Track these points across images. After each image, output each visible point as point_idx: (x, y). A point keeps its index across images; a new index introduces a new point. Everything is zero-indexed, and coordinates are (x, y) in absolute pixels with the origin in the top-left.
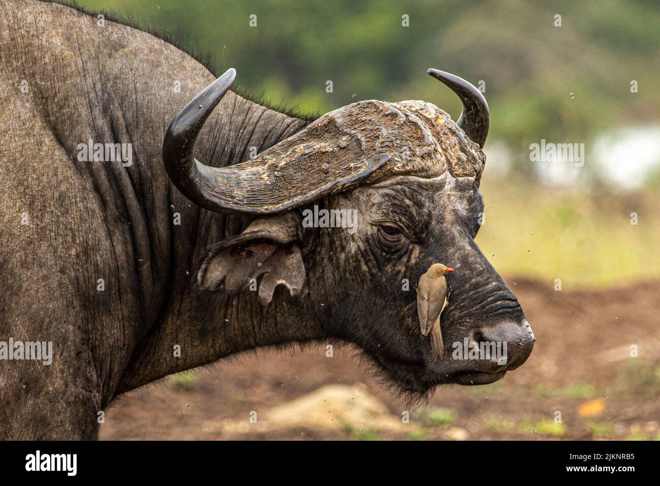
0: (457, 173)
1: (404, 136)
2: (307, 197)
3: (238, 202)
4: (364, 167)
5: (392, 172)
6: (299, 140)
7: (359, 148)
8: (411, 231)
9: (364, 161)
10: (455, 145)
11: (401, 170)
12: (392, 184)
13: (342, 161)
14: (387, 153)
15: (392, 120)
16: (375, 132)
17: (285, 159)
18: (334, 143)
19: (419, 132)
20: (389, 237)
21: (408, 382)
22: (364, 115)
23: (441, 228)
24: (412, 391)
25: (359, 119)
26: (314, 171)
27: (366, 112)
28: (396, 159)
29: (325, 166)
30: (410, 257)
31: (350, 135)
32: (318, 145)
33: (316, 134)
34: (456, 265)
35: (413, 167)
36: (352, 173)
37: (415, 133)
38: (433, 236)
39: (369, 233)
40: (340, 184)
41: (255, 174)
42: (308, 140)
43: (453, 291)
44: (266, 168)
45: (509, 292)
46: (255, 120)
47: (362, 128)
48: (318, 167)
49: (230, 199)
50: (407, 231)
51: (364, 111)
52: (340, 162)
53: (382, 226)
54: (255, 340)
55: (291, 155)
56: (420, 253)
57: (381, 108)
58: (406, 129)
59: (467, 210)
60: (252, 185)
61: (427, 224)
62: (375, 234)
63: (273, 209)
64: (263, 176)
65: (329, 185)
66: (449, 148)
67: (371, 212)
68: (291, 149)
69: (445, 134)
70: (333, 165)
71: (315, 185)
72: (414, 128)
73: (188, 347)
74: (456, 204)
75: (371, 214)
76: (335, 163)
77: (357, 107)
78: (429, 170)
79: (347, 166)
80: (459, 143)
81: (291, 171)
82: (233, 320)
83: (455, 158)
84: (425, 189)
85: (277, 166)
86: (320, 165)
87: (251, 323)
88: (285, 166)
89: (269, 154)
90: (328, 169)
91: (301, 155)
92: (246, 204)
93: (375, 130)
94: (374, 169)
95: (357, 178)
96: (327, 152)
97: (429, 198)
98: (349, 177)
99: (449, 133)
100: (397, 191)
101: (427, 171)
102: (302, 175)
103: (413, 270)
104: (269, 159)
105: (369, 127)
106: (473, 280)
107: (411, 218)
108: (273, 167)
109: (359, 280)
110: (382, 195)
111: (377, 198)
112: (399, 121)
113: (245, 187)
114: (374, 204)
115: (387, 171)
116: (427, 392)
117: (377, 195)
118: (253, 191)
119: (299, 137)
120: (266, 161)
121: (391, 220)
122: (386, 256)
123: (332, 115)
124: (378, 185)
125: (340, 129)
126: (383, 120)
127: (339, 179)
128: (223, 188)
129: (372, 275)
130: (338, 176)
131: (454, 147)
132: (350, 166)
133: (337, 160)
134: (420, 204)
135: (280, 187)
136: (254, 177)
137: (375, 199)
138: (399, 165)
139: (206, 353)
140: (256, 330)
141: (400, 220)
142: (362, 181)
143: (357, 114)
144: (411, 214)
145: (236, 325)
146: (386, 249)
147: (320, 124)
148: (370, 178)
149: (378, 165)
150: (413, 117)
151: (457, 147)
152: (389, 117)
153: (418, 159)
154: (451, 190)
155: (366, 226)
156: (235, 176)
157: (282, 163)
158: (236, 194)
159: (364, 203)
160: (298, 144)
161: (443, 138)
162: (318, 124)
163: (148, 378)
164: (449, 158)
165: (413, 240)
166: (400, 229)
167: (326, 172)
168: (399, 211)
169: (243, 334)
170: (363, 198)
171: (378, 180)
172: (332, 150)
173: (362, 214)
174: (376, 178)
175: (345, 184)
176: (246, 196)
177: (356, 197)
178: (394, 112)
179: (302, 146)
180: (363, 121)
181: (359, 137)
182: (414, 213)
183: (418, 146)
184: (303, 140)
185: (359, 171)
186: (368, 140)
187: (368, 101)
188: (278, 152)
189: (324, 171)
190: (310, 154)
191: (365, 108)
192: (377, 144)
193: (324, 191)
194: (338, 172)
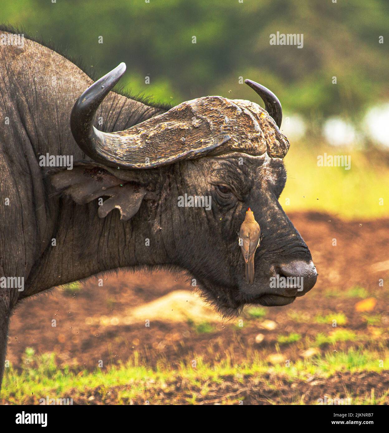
0: (272, 154)
1: (240, 123)
2: (169, 160)
3: (119, 158)
4: (211, 143)
5: (230, 148)
6: (163, 119)
7: (208, 129)
8: (239, 191)
9: (211, 139)
10: (273, 134)
11: (237, 147)
12: (229, 157)
13: (195, 137)
14: (229, 135)
15: (232, 112)
16: (220, 119)
17: (153, 131)
18: (189, 124)
19: (251, 122)
20: (223, 195)
21: (225, 301)
22: (211, 106)
23: (259, 192)
24: (227, 307)
25: (208, 109)
26: (174, 142)
27: (213, 104)
28: (234, 139)
29: (183, 139)
30: (235, 210)
31: (202, 119)
32: (177, 124)
33: (176, 116)
34: (268, 219)
35: (246, 146)
36: (203, 146)
37: (247, 123)
38: (253, 197)
39: (209, 190)
40: (193, 153)
41: (131, 140)
42: (169, 120)
43: (264, 238)
44: (139, 136)
45: (303, 242)
46: (121, 105)
47: (210, 115)
48: (177, 139)
49: (114, 156)
50: (236, 191)
51: (211, 103)
52: (194, 137)
53: (218, 186)
54: (119, 262)
55: (158, 129)
56: (243, 208)
57: (224, 102)
58: (242, 119)
59: (276, 181)
60: (130, 147)
61: (250, 189)
62: (213, 191)
63: (144, 166)
64: (137, 142)
65: (185, 153)
66: (268, 136)
67: (212, 175)
68: (158, 125)
69: (266, 125)
70: (188, 139)
71: (175, 152)
72: (247, 119)
73: (70, 267)
74: (269, 176)
75: (212, 177)
76: (190, 137)
77: (206, 100)
78: (256, 150)
79: (199, 141)
80: (276, 133)
81: (158, 140)
82: (104, 247)
83: (272, 144)
84: (251, 163)
85: (148, 136)
86: (178, 138)
87: (117, 250)
88: (153, 136)
89: (141, 127)
90: (185, 141)
91: (165, 130)
92: (125, 160)
93: (220, 117)
94: (219, 145)
95: (206, 150)
96: (184, 129)
97: (253, 170)
98: (200, 149)
99: (269, 125)
100: (232, 162)
101: (254, 150)
102: (165, 144)
103: (236, 220)
104: (141, 130)
105: (216, 115)
106: (279, 231)
107: (241, 182)
108: (144, 137)
109: (198, 223)
110: (221, 164)
111: (217, 166)
112: (237, 113)
113: (125, 149)
114: (214, 170)
115: (227, 147)
116: (238, 309)
117: (217, 164)
118: (130, 152)
119: (163, 117)
120: (139, 131)
121: (226, 182)
122: (219, 207)
123: (189, 104)
124: (219, 157)
125: (195, 114)
126: (226, 111)
127: (193, 150)
128: (110, 147)
129: (209, 220)
130: (192, 147)
131: (272, 136)
132: (201, 141)
133: (191, 136)
134: (247, 173)
135: (149, 151)
136: (131, 142)
137: (215, 166)
138: (236, 144)
139: (83, 271)
140: (120, 255)
141: (233, 183)
142: (209, 153)
143: (207, 105)
144: (240, 179)
145: (106, 250)
146: (220, 203)
147: (179, 110)
148: (215, 151)
149: (222, 142)
150: (247, 111)
151: (274, 136)
152: (230, 109)
153: (250, 141)
154: (267, 166)
155: (207, 185)
156: (118, 139)
157: (151, 134)
158: (118, 152)
159: (207, 168)
160: (162, 122)
161: (264, 129)
162: (178, 109)
163: (39, 289)
164: (268, 143)
165: (240, 199)
166: (231, 189)
167: (183, 143)
168: (232, 176)
169: (111, 257)
170: (206, 165)
171: (220, 152)
172: (188, 128)
173: (204, 177)
174: (219, 151)
175: (197, 154)
176: (125, 155)
177: (201, 164)
178: (234, 106)
179: (166, 123)
180: (211, 110)
181: (208, 121)
182: (243, 179)
183: (249, 132)
184: (166, 119)
185: (207, 145)
186: (215, 124)
187: (215, 96)
188: (147, 126)
189: (182, 142)
190: (172, 130)
191: (212, 101)
192: (222, 127)
193: (182, 157)
194: (192, 144)
